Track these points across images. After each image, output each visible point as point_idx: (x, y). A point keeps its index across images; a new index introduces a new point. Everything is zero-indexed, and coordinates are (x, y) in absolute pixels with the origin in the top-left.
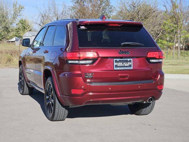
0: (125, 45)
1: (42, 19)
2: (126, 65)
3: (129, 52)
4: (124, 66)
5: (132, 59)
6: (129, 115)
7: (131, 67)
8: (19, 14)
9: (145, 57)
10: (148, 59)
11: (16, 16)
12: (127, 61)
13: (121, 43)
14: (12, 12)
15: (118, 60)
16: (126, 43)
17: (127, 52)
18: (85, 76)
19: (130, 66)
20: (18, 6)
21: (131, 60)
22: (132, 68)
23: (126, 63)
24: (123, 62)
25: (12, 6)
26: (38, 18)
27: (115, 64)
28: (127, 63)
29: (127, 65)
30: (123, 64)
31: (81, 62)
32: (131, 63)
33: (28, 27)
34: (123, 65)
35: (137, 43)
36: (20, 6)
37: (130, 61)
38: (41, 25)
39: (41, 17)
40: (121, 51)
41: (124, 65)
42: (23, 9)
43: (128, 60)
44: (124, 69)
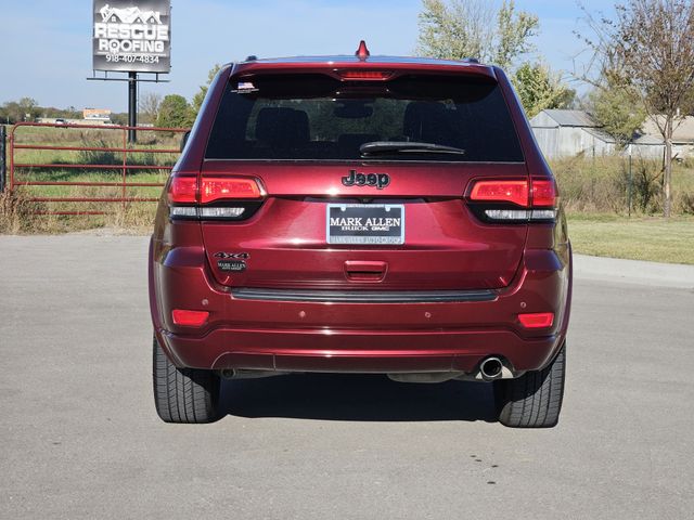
0: (374, 153)
1: (607, 64)
2: (375, 228)
3: (387, 179)
4: (370, 233)
5: (402, 207)
6: (480, 423)
7: (400, 235)
8: (519, 48)
9: (461, 198)
10: (478, 208)
11: (509, 54)
12: (381, 214)
13: (361, 144)
14: (496, 42)
15: (343, 207)
16: (380, 144)
17: (380, 177)
18: (220, 265)
19: (395, 231)
20: (515, 19)
21: (399, 210)
22: (401, 240)
23: (377, 222)
24: (364, 215)
25: (496, 18)
26: (593, 59)
27: (330, 222)
28: (384, 222)
29: (383, 229)
30: (363, 222)
31: (207, 212)
32: (401, 222)
33: (546, 93)
34: (364, 228)
35: (433, 145)
36: (523, 19)
37: (395, 214)
38: (602, 84)
39: (601, 55)
40: (353, 172)
41: (369, 227)
42: (533, 30)
43: (388, 207)
44: (367, 243)
